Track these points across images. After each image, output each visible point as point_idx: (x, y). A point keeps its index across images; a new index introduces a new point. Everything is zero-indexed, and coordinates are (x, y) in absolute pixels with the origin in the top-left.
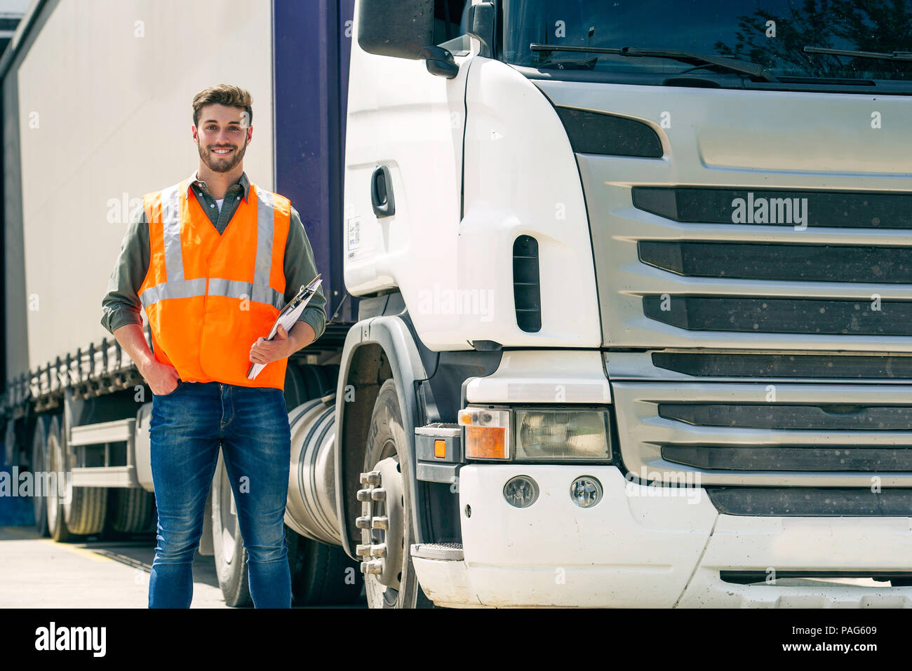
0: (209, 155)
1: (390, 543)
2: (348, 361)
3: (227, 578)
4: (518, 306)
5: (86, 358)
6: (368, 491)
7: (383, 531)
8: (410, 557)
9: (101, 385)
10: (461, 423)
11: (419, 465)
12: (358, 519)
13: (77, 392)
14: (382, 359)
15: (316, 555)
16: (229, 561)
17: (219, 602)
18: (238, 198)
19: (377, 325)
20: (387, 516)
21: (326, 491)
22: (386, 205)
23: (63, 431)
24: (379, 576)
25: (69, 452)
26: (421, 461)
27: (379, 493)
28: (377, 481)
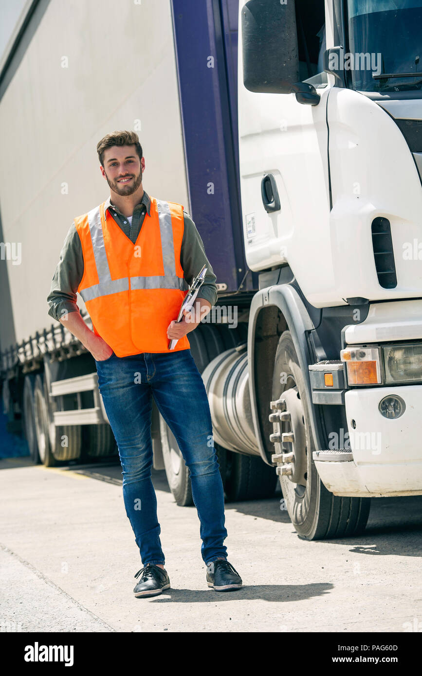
0: (116, 186)
1: (297, 452)
2: (254, 320)
3: (177, 485)
4: (378, 269)
5: (58, 331)
6: (277, 414)
7: (290, 444)
8: (312, 461)
9: (71, 350)
10: (343, 360)
11: (314, 393)
12: (271, 436)
13: (53, 356)
14: (279, 317)
15: (240, 464)
16: (177, 473)
17: (171, 504)
18: (143, 214)
19: (274, 292)
20: (292, 432)
21: (245, 417)
22: (274, 203)
23: (45, 386)
24: (290, 477)
25: (51, 401)
26: (315, 390)
27: (285, 416)
28: (283, 407)
